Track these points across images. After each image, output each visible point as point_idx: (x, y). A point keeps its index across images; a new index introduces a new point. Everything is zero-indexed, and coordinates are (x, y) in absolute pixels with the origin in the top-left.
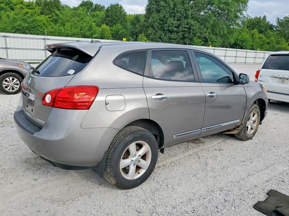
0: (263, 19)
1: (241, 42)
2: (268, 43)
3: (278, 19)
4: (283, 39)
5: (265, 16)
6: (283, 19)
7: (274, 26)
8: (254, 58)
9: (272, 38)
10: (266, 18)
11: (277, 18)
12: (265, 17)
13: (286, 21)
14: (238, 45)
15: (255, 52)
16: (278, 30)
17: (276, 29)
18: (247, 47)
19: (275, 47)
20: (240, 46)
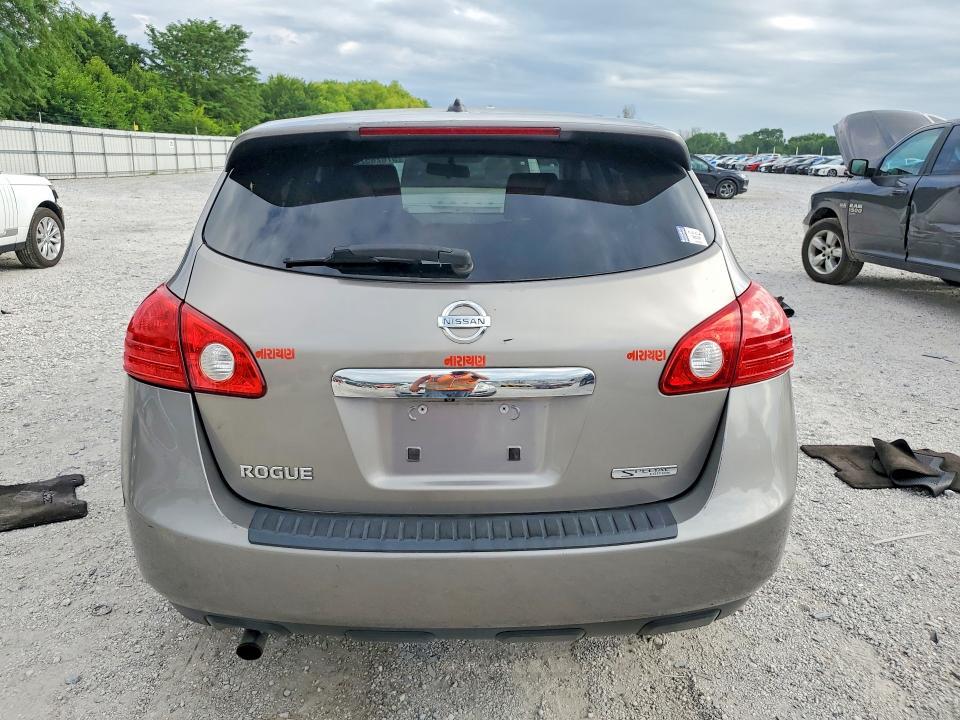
0: (104, 26)
1: (68, 102)
2: (147, 107)
3: (152, 30)
4: (184, 94)
5: (106, 14)
6: (166, 31)
7: (142, 52)
8: (128, 154)
9: (154, 91)
10: (114, 23)
11: (148, 27)
12: (106, 18)
13: (176, 38)
14: (60, 111)
15: (126, 137)
16: (159, 67)
17: (154, 62)
18: (95, 118)
19: (171, 118)
20: (68, 113)
